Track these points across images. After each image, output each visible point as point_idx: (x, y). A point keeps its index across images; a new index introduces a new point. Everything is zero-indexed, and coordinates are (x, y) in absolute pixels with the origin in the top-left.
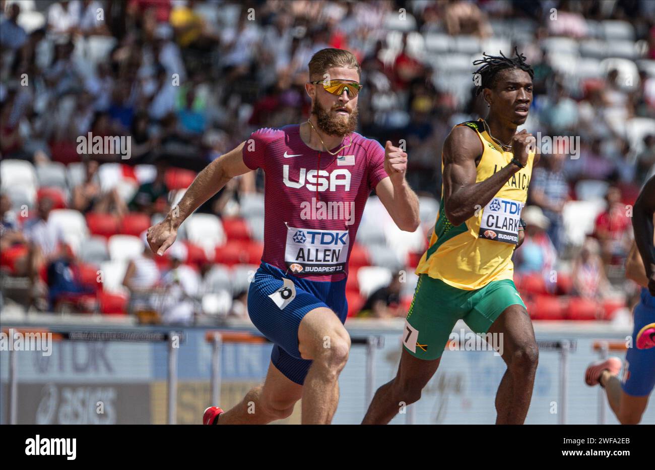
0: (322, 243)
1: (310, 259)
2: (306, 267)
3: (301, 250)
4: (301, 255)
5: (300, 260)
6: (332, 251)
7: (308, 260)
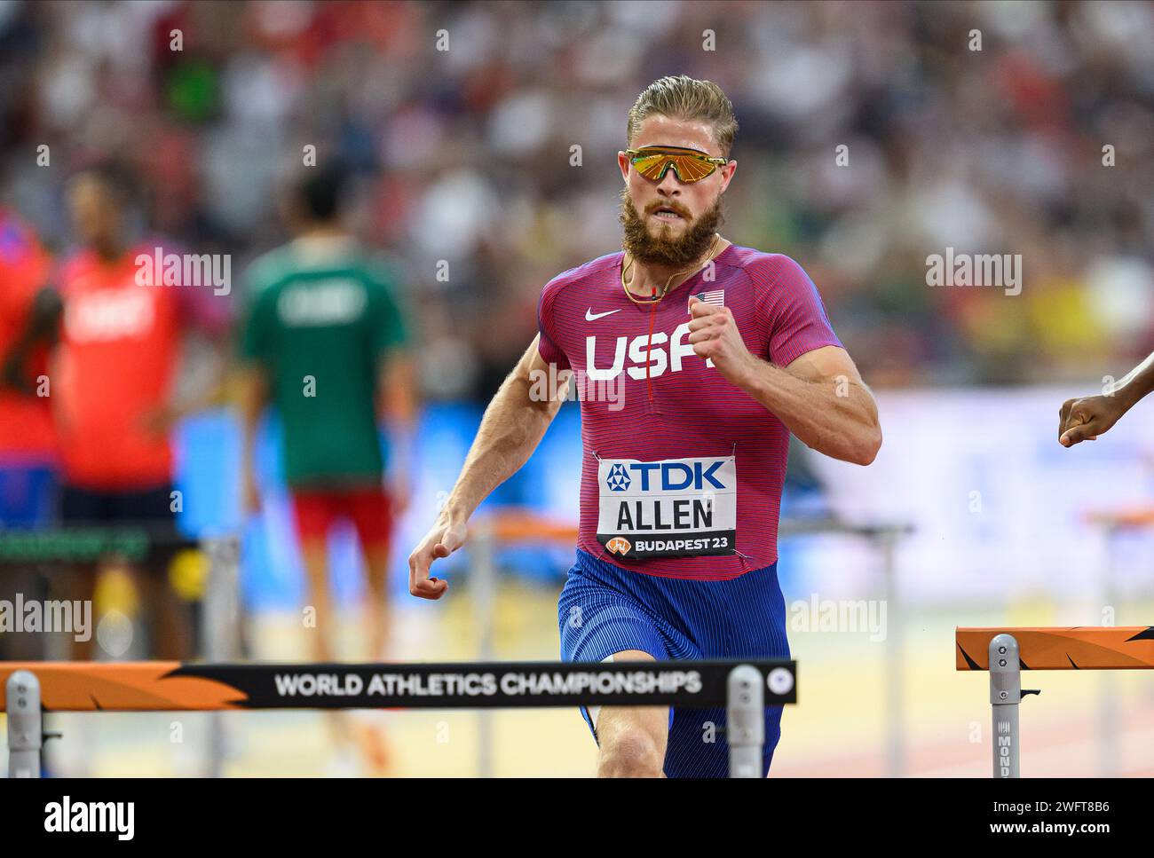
0: (666, 486)
1: (644, 523)
2: (637, 543)
3: (624, 505)
4: (624, 517)
5: (625, 529)
6: (691, 503)
7: (640, 526)
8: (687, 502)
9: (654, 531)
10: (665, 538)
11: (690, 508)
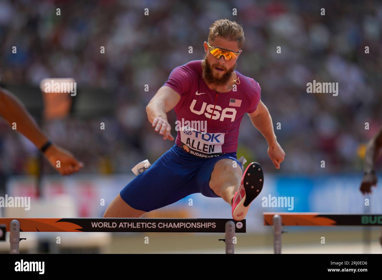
0: (203, 139)
7: (192, 147)
8: (208, 145)
9: (196, 150)
10: (200, 153)
11: (208, 147)
